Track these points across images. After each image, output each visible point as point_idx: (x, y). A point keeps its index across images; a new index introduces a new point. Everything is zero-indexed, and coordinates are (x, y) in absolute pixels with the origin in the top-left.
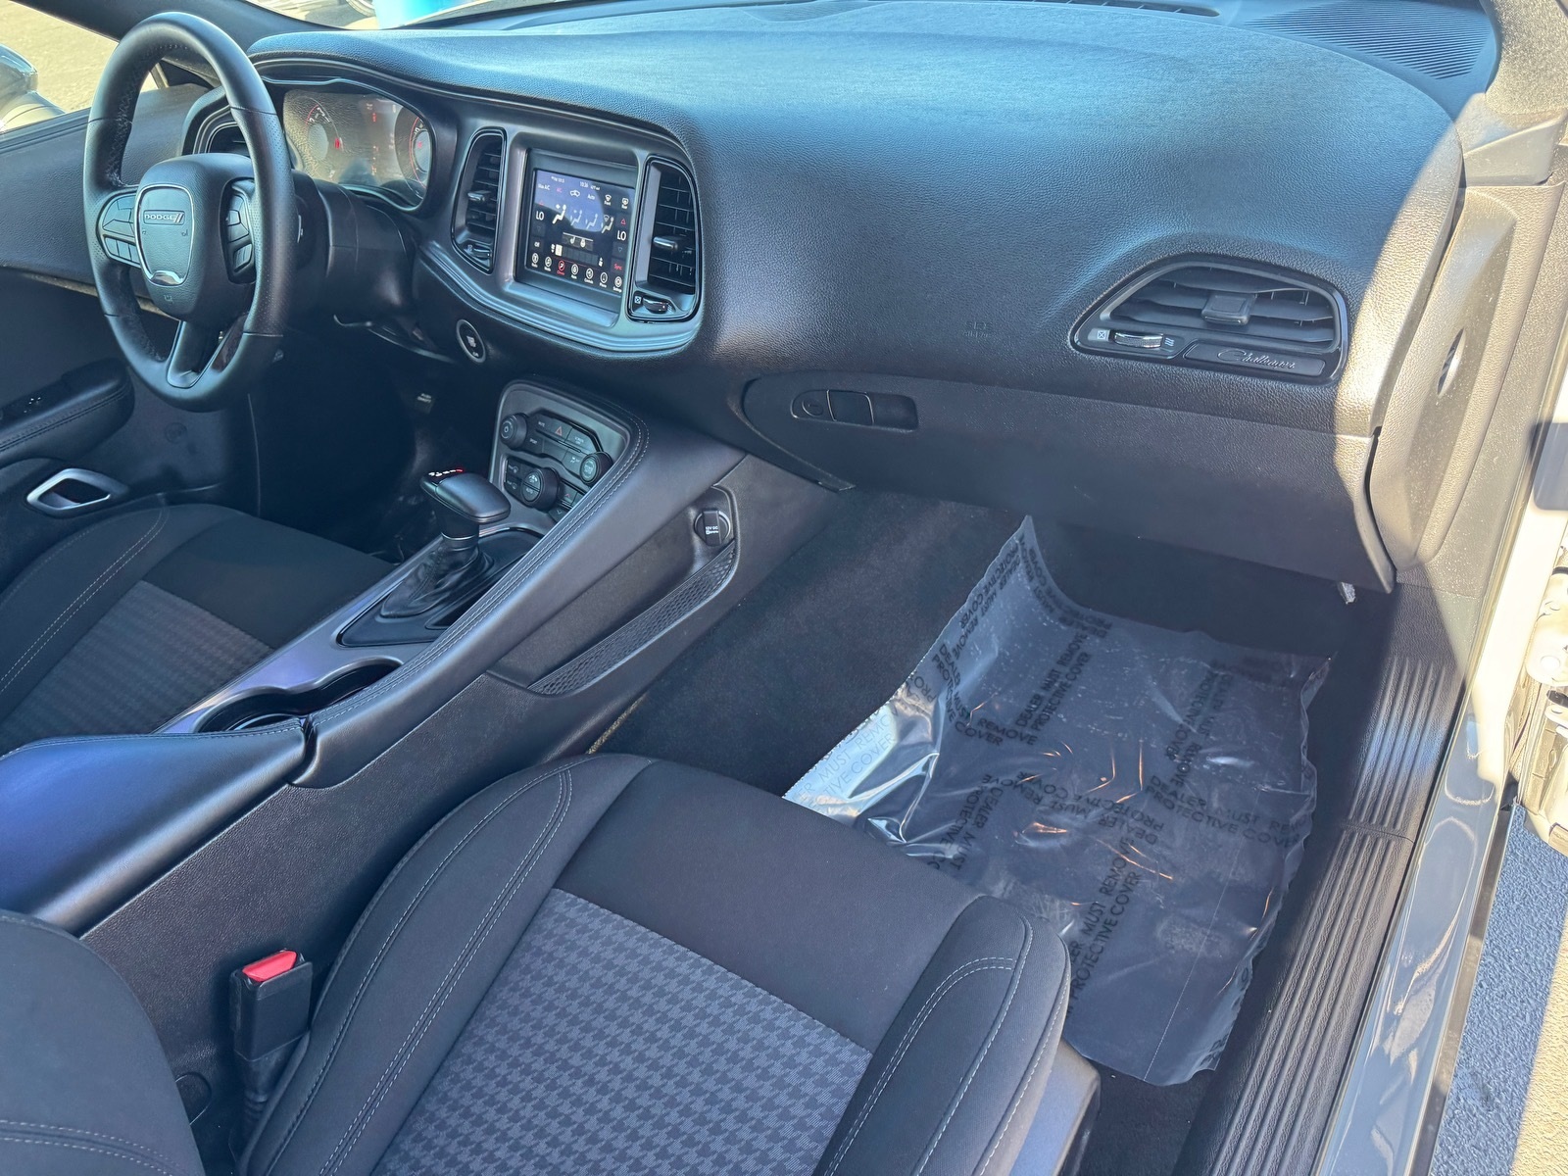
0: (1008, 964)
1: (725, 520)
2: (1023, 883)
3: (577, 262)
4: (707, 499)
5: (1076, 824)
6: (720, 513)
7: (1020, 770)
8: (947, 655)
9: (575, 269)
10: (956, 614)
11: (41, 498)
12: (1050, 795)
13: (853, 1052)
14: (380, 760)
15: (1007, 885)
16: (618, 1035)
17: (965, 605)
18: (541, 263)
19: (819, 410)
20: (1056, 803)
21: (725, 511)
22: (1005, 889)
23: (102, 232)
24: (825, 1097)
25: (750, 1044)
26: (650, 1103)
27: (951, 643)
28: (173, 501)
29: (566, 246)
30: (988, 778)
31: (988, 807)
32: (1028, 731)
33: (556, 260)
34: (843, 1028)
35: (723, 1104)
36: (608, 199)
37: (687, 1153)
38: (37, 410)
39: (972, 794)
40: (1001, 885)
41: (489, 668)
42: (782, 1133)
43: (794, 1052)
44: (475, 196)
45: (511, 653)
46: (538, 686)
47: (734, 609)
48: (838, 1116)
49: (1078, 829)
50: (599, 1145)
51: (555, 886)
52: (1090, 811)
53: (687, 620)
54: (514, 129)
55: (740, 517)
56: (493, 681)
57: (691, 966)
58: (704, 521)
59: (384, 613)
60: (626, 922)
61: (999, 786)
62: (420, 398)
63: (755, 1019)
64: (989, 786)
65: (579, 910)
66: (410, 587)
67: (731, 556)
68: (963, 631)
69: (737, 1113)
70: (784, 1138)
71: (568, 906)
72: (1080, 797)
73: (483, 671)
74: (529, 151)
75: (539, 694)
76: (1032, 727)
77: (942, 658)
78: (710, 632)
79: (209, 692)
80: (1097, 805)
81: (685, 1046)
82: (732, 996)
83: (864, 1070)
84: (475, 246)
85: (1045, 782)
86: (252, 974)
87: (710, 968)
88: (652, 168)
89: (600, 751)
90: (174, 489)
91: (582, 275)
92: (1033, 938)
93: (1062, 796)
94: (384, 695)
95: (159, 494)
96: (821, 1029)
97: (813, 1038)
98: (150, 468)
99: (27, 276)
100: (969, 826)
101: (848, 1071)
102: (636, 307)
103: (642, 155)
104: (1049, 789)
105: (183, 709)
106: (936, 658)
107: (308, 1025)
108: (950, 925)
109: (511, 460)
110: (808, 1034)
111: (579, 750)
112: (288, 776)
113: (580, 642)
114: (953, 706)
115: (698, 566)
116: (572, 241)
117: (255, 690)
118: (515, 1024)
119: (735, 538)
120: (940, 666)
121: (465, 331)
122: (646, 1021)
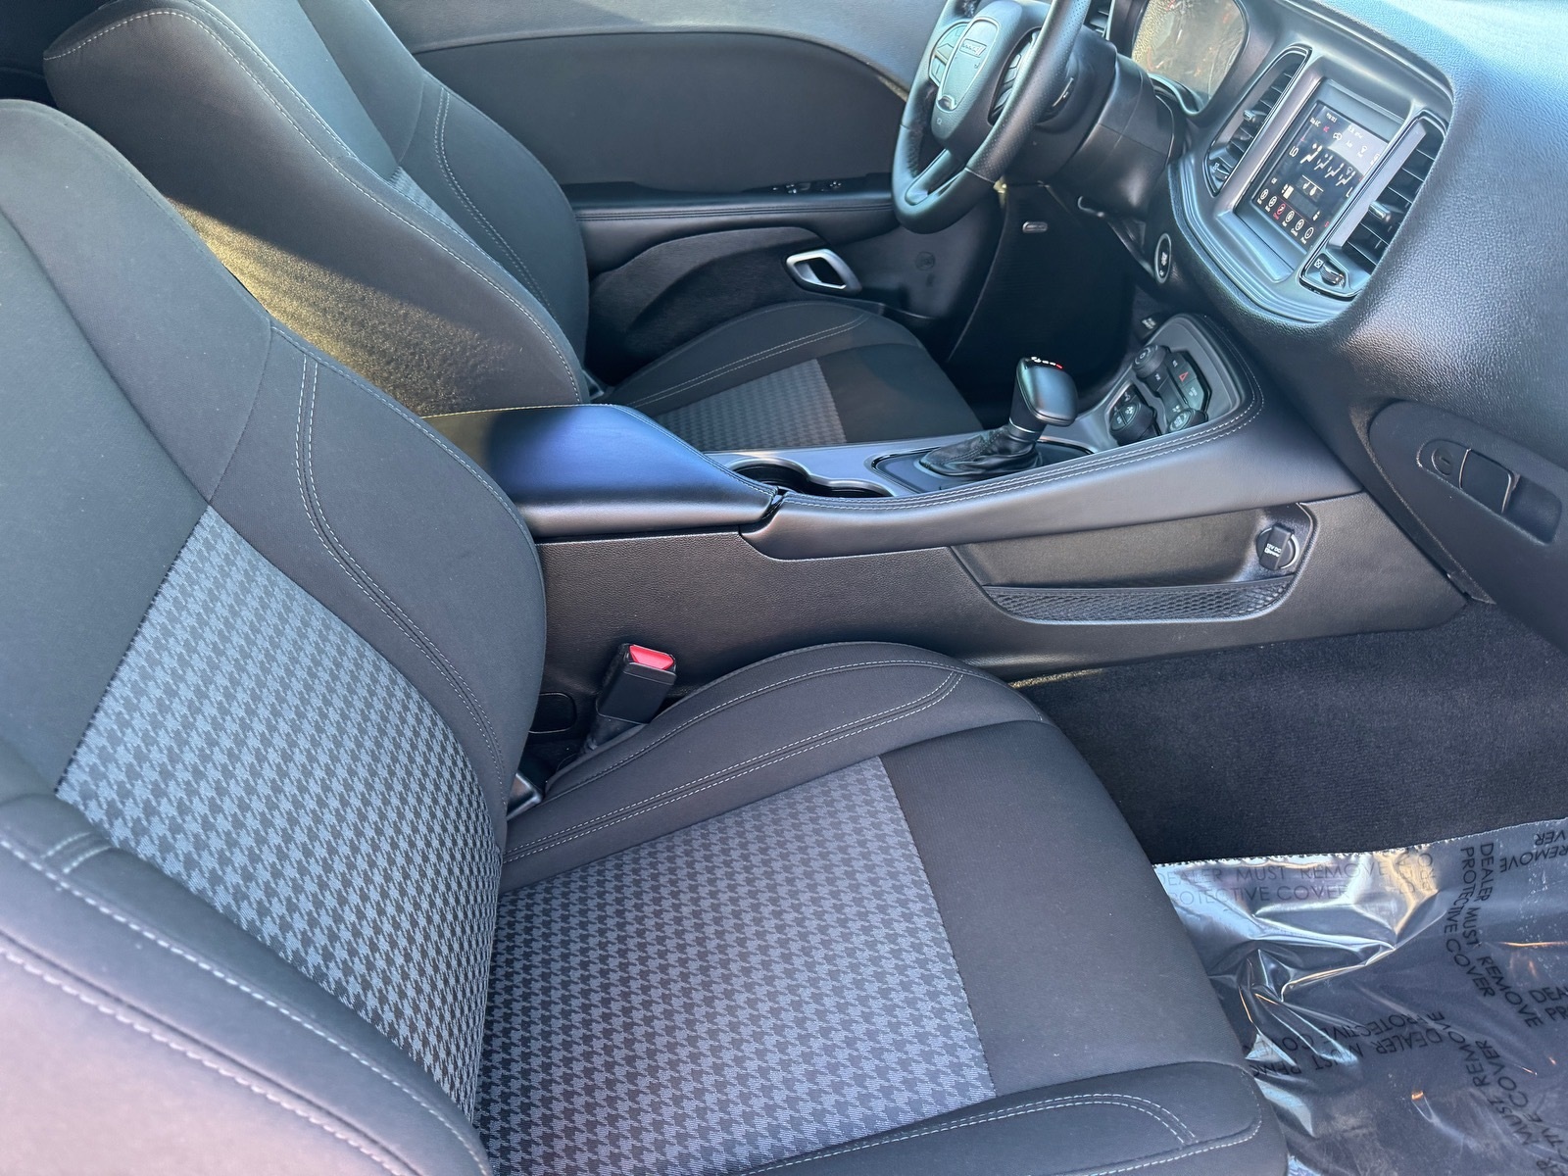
0: (1185, 1136)
1: (1296, 547)
2: (1380, 1141)
3: (1297, 210)
4: (1288, 513)
5: (1505, 1140)
6: (1293, 537)
7: (1488, 1039)
8: (1489, 858)
9: (1290, 217)
10: (1537, 824)
11: (798, 264)
12: (1502, 1090)
13: (980, 1078)
14: (819, 562)
15: (1360, 1127)
16: (824, 898)
17: (1559, 822)
18: (1266, 201)
19: (1448, 471)
20: (1501, 1102)
21: (1301, 539)
22: (1353, 1128)
23: (936, 52)
24: (925, 1089)
25: (907, 994)
26: (800, 968)
27: (1502, 849)
28: (889, 314)
29: (1298, 191)
30: (1439, 1017)
31: (1409, 1041)
32: (1537, 1010)
33: (1281, 200)
34: (992, 1051)
35: (847, 1018)
36: (1363, 150)
37: (792, 1028)
38: (831, 191)
39: (1402, 1017)
40: (1352, 1121)
41: (955, 545)
42: (868, 1082)
43: (933, 1031)
44: (1250, 115)
45: (984, 545)
46: (993, 591)
47: (1252, 647)
48: (923, 1115)
49: (1503, 1147)
50: (744, 964)
51: (882, 756)
52: (1537, 1141)
53: (1190, 625)
54: (1320, 51)
55: (1314, 554)
56: (952, 558)
57: (919, 896)
58: (1268, 538)
59: (924, 460)
60: (903, 822)
61: (1445, 1034)
62: (1145, 322)
63: (928, 979)
64: (1432, 1024)
65: (880, 786)
66: (959, 451)
67: (1280, 590)
68: (1535, 849)
69: (850, 1035)
70: (866, 1088)
71: (875, 777)
72: (1539, 1120)
73: (948, 545)
74: (1323, 80)
75: (991, 599)
76: (1547, 1010)
77: (1478, 855)
78: (1211, 654)
79: (761, 447)
80: (1552, 1143)
81: (860, 950)
82: (927, 945)
83: (978, 1100)
84: (1221, 167)
85: (1506, 1072)
86: (634, 653)
87: (931, 910)
88: (1418, 124)
89: (1022, 690)
90: (897, 304)
91: (1292, 224)
92: (1244, 1143)
93: (1517, 1101)
94: (849, 511)
95: (881, 304)
96: (972, 1036)
97: (959, 1036)
98: (891, 282)
99: (880, 78)
100: (1367, 1041)
101: (962, 1088)
102: (1313, 269)
103: (1417, 106)
104: (1505, 1083)
105: (738, 448)
106: (1469, 850)
107: (648, 721)
108: (1175, 1061)
109: (1134, 390)
110: (957, 1030)
111: (1006, 676)
112: (742, 526)
113: (1058, 578)
114: (1461, 918)
115: (1239, 579)
116: (1305, 186)
117: (789, 463)
118: (769, 830)
119: (1294, 574)
120: (1469, 863)
121: (1164, 248)
122: (851, 906)
